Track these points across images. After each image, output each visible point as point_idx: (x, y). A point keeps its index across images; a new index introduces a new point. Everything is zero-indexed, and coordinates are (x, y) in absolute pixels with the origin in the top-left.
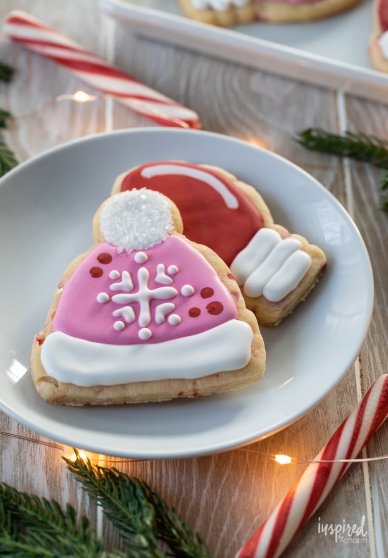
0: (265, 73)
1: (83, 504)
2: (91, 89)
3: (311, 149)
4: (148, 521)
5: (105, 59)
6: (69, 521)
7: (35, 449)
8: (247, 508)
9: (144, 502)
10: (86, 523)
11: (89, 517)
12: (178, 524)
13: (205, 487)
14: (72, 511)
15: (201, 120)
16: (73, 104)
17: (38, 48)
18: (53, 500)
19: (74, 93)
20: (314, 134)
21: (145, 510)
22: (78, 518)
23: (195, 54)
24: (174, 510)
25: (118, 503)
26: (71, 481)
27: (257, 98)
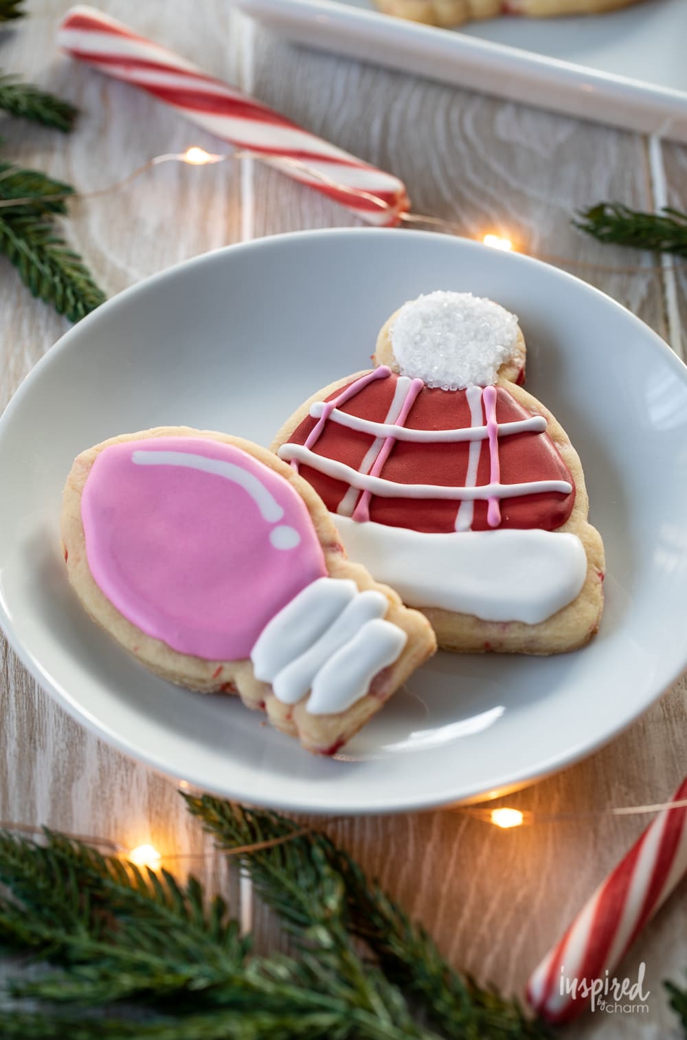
0: (521, 107)
1: (216, 875)
2: (215, 142)
3: (602, 239)
4: (333, 903)
5: (239, 89)
6: (190, 905)
7: (129, 778)
8: (505, 875)
9: (326, 870)
10: (221, 907)
11: (226, 896)
12: (384, 906)
13: (429, 839)
14: (195, 886)
15: (408, 192)
16: (184, 170)
17: (119, 71)
18: (163, 871)
19: (184, 151)
20: (609, 212)
21: (327, 884)
22: (209, 898)
23: (396, 74)
24: (376, 882)
25: (279, 873)
26: (194, 834)
27: (507, 150)
